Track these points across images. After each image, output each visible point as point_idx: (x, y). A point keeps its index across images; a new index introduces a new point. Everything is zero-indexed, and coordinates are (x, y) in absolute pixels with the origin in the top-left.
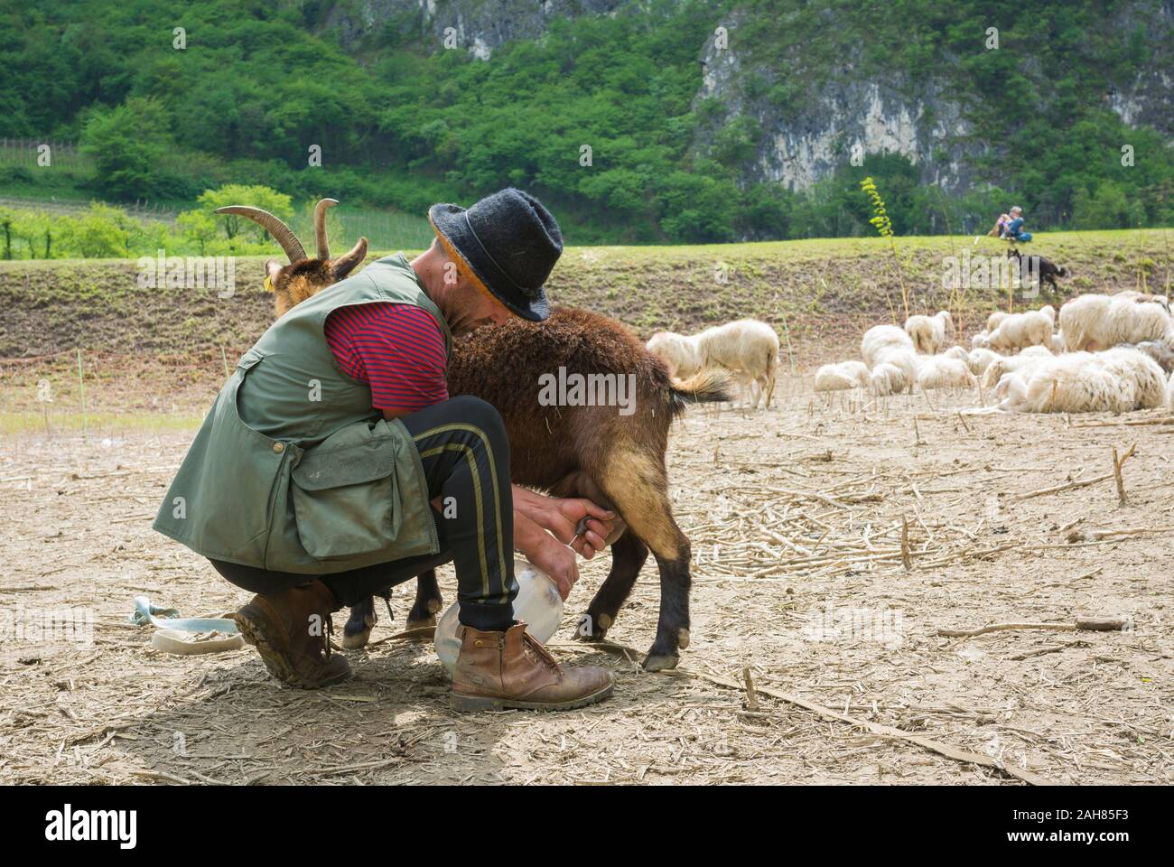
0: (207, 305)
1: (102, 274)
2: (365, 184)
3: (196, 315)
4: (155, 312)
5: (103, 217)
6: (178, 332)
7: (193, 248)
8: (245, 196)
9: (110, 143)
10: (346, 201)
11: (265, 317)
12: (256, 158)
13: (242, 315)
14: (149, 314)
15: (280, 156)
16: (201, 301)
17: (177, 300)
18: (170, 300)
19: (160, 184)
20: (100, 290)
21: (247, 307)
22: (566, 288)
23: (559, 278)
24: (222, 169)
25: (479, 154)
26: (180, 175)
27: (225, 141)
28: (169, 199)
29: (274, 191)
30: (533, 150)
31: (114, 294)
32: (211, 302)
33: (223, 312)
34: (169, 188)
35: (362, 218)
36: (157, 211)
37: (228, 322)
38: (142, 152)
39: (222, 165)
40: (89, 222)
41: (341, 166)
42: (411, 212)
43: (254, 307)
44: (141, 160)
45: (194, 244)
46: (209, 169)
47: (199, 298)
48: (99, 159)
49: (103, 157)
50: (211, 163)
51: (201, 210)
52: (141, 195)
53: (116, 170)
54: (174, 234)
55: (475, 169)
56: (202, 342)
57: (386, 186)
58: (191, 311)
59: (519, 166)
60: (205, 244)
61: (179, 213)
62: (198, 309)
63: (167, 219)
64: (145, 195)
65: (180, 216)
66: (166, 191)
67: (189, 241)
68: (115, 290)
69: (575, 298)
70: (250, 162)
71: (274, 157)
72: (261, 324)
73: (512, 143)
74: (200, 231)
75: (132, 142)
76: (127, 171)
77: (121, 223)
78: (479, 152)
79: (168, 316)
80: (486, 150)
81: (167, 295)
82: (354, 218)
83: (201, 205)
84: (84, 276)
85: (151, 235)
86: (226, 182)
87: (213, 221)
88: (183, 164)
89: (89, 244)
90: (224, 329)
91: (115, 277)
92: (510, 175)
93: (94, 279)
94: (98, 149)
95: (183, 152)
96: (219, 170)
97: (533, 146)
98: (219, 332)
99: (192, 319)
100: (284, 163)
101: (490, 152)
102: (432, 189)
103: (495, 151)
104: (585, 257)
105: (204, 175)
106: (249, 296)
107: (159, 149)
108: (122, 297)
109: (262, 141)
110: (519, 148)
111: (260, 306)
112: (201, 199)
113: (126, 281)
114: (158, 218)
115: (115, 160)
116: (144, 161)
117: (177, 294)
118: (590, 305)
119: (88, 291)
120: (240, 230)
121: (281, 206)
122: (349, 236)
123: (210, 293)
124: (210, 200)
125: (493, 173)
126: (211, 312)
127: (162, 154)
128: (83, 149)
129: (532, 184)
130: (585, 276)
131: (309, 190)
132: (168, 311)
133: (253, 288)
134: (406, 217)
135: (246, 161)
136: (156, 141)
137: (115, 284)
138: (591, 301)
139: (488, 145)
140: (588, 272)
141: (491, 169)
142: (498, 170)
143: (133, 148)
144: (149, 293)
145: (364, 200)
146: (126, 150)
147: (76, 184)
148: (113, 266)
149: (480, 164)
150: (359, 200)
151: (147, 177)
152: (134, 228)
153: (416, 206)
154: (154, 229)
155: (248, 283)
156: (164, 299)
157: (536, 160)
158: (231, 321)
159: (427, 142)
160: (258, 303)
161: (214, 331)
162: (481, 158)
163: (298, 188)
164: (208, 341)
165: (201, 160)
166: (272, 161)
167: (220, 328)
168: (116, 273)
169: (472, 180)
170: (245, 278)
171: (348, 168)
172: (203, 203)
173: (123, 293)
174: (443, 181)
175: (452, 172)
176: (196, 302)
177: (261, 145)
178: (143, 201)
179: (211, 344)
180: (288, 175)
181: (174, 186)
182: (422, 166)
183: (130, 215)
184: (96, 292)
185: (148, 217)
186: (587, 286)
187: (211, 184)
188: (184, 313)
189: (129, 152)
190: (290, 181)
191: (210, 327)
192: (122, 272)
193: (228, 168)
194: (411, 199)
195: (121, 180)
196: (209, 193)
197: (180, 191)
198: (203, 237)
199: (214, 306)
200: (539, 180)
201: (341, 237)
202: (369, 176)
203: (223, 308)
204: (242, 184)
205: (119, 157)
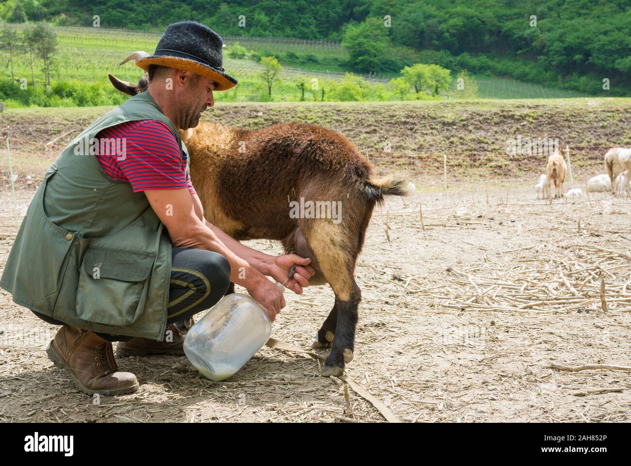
0: (373, 128)
1: (320, 110)
2: (492, 63)
3: (367, 133)
4: (345, 131)
5: (351, 80)
6: (356, 142)
7: (397, 98)
8: (425, 69)
9: (357, 42)
10: (481, 73)
11: (403, 134)
12: (434, 49)
13: (391, 133)
14: (342, 132)
15: (447, 49)
16: (370, 125)
17: (357, 124)
18: (354, 125)
19: (382, 64)
20: (318, 119)
21: (394, 129)
22: (576, 121)
23: (572, 115)
24: (415, 55)
25: (557, 46)
26: (393, 59)
27: (418, 40)
28: (386, 71)
29: (441, 67)
30: (588, 44)
31: (325, 121)
32: (375, 126)
33: (381, 131)
34: (387, 66)
35: (490, 82)
36: (380, 78)
37: (383, 137)
38: (373, 47)
39: (415, 54)
40: (344, 84)
41: (480, 53)
42: (517, 79)
43: (398, 129)
44: (373, 51)
45: (397, 95)
46: (408, 55)
47: (369, 124)
48: (352, 50)
49: (354, 50)
50: (409, 52)
51: (402, 77)
52: (373, 69)
53: (359, 56)
54: (388, 90)
55: (554, 55)
56: (369, 147)
57: (504, 65)
58: (364, 130)
59: (580, 53)
60: (404, 96)
61: (391, 79)
62: (368, 130)
63: (384, 82)
64: (375, 69)
65: (391, 81)
66: (385, 67)
67: (395, 94)
68: (326, 119)
69: (581, 127)
70: (431, 52)
71: (443, 49)
72: (401, 138)
73: (577, 40)
74: (401, 89)
75: (368, 41)
76: (365, 57)
77: (360, 84)
78: (557, 45)
79: (352, 133)
80: (561, 44)
81: (352, 122)
82: (486, 82)
83: (402, 75)
84: (310, 111)
85: (375, 91)
86: (416, 62)
87: (408, 83)
88: (395, 53)
89: (344, 95)
90: (381, 141)
91: (326, 112)
92: (574, 59)
93: (315, 113)
94: (351, 46)
95: (395, 47)
96: (414, 56)
97: (589, 42)
98: (378, 142)
99: (365, 135)
100: (449, 52)
101: (564, 45)
102: (530, 66)
103: (566, 45)
104: (589, 104)
105: (406, 59)
106: (396, 123)
107: (382, 45)
108: (329, 122)
109: (437, 40)
110: (580, 43)
111: (401, 128)
112: (402, 71)
113: (332, 114)
114: (380, 82)
115: (360, 51)
116: (375, 51)
117: (358, 122)
118: (590, 131)
119: (311, 119)
120: (422, 89)
121: (444, 76)
122: (482, 92)
123: (375, 121)
124: (407, 72)
125: (565, 57)
126: (375, 131)
127: (384, 47)
128: (343, 44)
129: (586, 63)
130: (588, 114)
131: (461, 67)
132: (352, 130)
133: (398, 118)
134: (514, 82)
135: (428, 51)
136: (381, 41)
137: (326, 115)
138: (590, 129)
139: (562, 42)
140: (590, 112)
141: (563, 55)
142: (568, 55)
143: (369, 44)
144: (343, 121)
145: (492, 72)
146: (365, 45)
147: (339, 63)
148: (326, 106)
149: (557, 52)
150: (489, 72)
151: (375, 60)
152: (367, 87)
153: (520, 75)
154: (377, 87)
155: (396, 116)
156: (351, 124)
157: (590, 49)
158: (385, 137)
159: (528, 40)
160: (401, 127)
161: (375, 142)
162: (558, 49)
163: (456, 65)
164: (372, 147)
165: (404, 50)
166: (442, 51)
167: (379, 140)
168: (327, 109)
169: (552, 61)
170: (394, 113)
171: (484, 54)
172: (403, 73)
173: (330, 120)
174: (536, 62)
175: (541, 57)
176: (367, 126)
177: (437, 43)
178: (373, 73)
179: (373, 149)
180: (451, 58)
181: (389, 65)
182: (525, 54)
183: (366, 80)
184: (316, 120)
185: (375, 81)
186: (589, 120)
187: (409, 64)
188: (360, 132)
189: (366, 47)
190: (451, 62)
191: (373, 139)
192: (330, 109)
193: (419, 55)
194: (518, 72)
195: (362, 61)
196: (407, 68)
197: (392, 67)
198: (402, 92)
199: (377, 128)
200: (591, 61)
201: (477, 92)
202: (495, 59)
203: (381, 129)
204: (425, 64)
205: (361, 49)
